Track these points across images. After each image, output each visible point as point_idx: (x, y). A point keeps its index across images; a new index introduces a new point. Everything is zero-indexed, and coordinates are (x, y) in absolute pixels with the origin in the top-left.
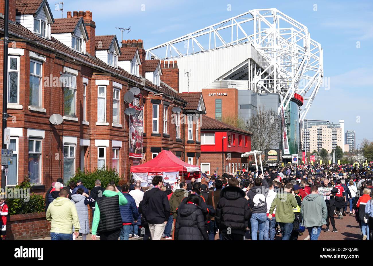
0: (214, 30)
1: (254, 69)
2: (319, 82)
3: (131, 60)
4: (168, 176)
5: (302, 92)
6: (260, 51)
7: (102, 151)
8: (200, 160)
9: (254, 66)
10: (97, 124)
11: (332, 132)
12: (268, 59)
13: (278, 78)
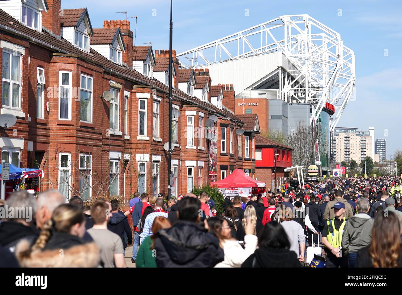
0: (242, 36)
1: (284, 78)
2: (351, 89)
3: (202, 89)
4: (242, 191)
5: (333, 100)
6: (291, 59)
7: (190, 170)
8: (255, 175)
9: (284, 75)
10: (187, 147)
11: (361, 140)
12: (299, 66)
13: (309, 87)
